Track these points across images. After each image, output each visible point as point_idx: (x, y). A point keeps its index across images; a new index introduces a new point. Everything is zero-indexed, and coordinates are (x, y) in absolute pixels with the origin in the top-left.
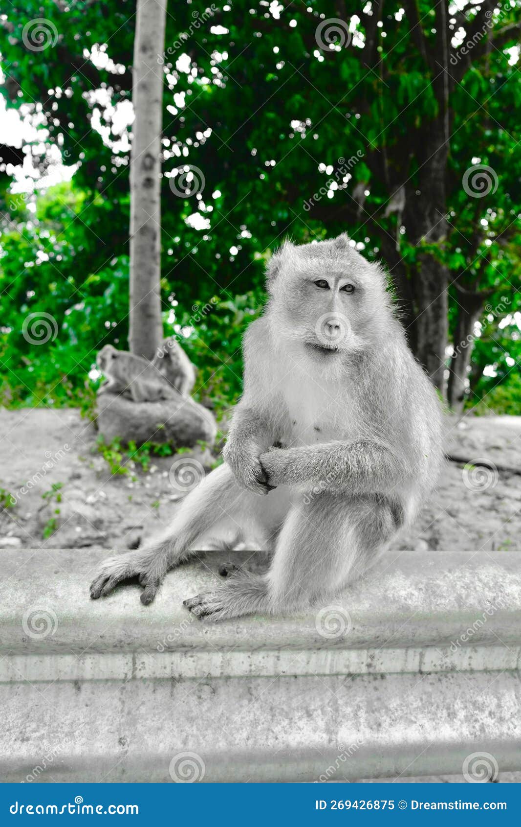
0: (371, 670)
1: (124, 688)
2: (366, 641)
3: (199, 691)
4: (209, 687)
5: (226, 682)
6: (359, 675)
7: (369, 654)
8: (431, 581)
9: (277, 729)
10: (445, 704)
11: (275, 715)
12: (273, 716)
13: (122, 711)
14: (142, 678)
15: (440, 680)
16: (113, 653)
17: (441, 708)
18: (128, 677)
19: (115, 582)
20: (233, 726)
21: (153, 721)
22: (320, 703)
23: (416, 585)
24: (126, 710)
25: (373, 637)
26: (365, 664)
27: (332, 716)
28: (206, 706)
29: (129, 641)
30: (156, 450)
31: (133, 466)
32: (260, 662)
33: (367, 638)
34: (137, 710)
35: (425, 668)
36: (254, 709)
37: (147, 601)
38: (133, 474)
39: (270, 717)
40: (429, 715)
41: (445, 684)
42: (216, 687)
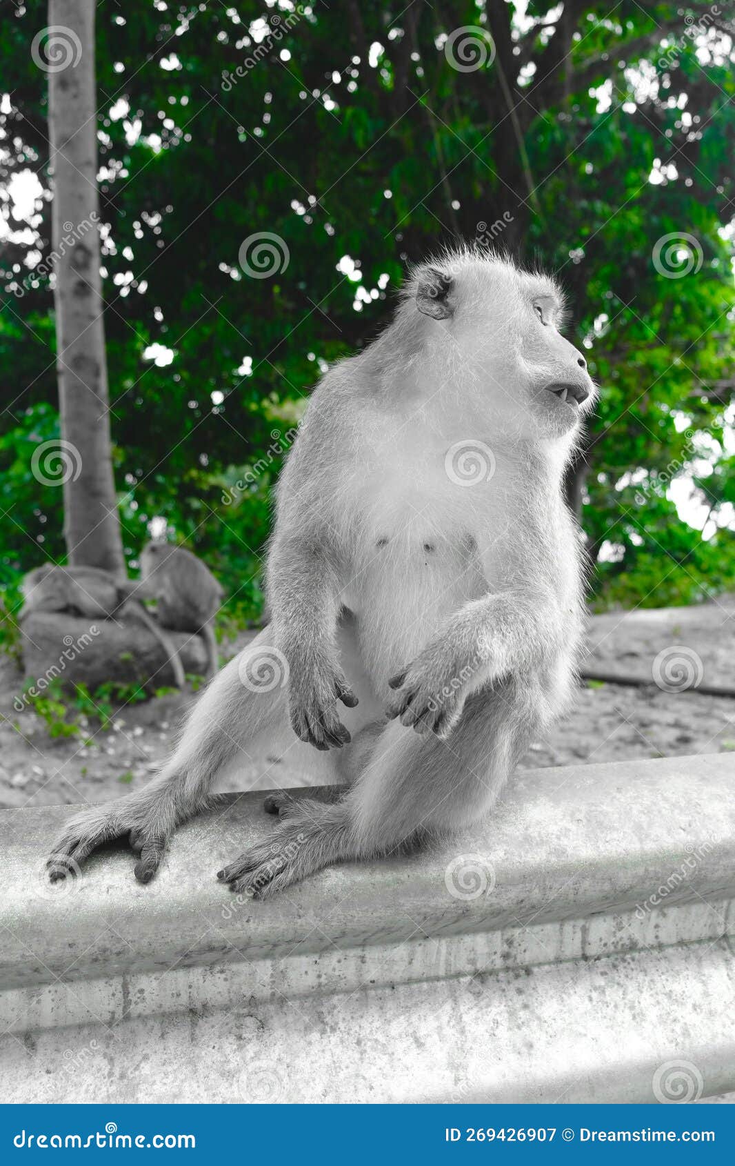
0: (510, 962)
1: (111, 1037)
2: (504, 910)
3: (237, 1028)
4: (252, 1019)
5: (281, 1007)
6: (492, 972)
7: (505, 937)
8: (594, 808)
9: (371, 1072)
10: (626, 1001)
11: (365, 1051)
12: (363, 1053)
13: (111, 1074)
14: (139, 1016)
15: (615, 966)
16: (89, 978)
17: (621, 1008)
18: (116, 1016)
19: (89, 845)
20: (298, 1077)
21: (165, 1084)
22: (436, 1024)
23: (572, 815)
24: (117, 1071)
25: (515, 901)
26: (499, 954)
27: (456, 1042)
28: (251, 1049)
29: (118, 947)
30: (121, 694)
31: (85, 723)
32: (334, 969)
33: (505, 904)
34: (136, 1069)
35: (592, 950)
36: (330, 1046)
37: (145, 877)
38: (85, 735)
39: (357, 1056)
40: (605, 1020)
41: (624, 971)
42: (265, 1018)
